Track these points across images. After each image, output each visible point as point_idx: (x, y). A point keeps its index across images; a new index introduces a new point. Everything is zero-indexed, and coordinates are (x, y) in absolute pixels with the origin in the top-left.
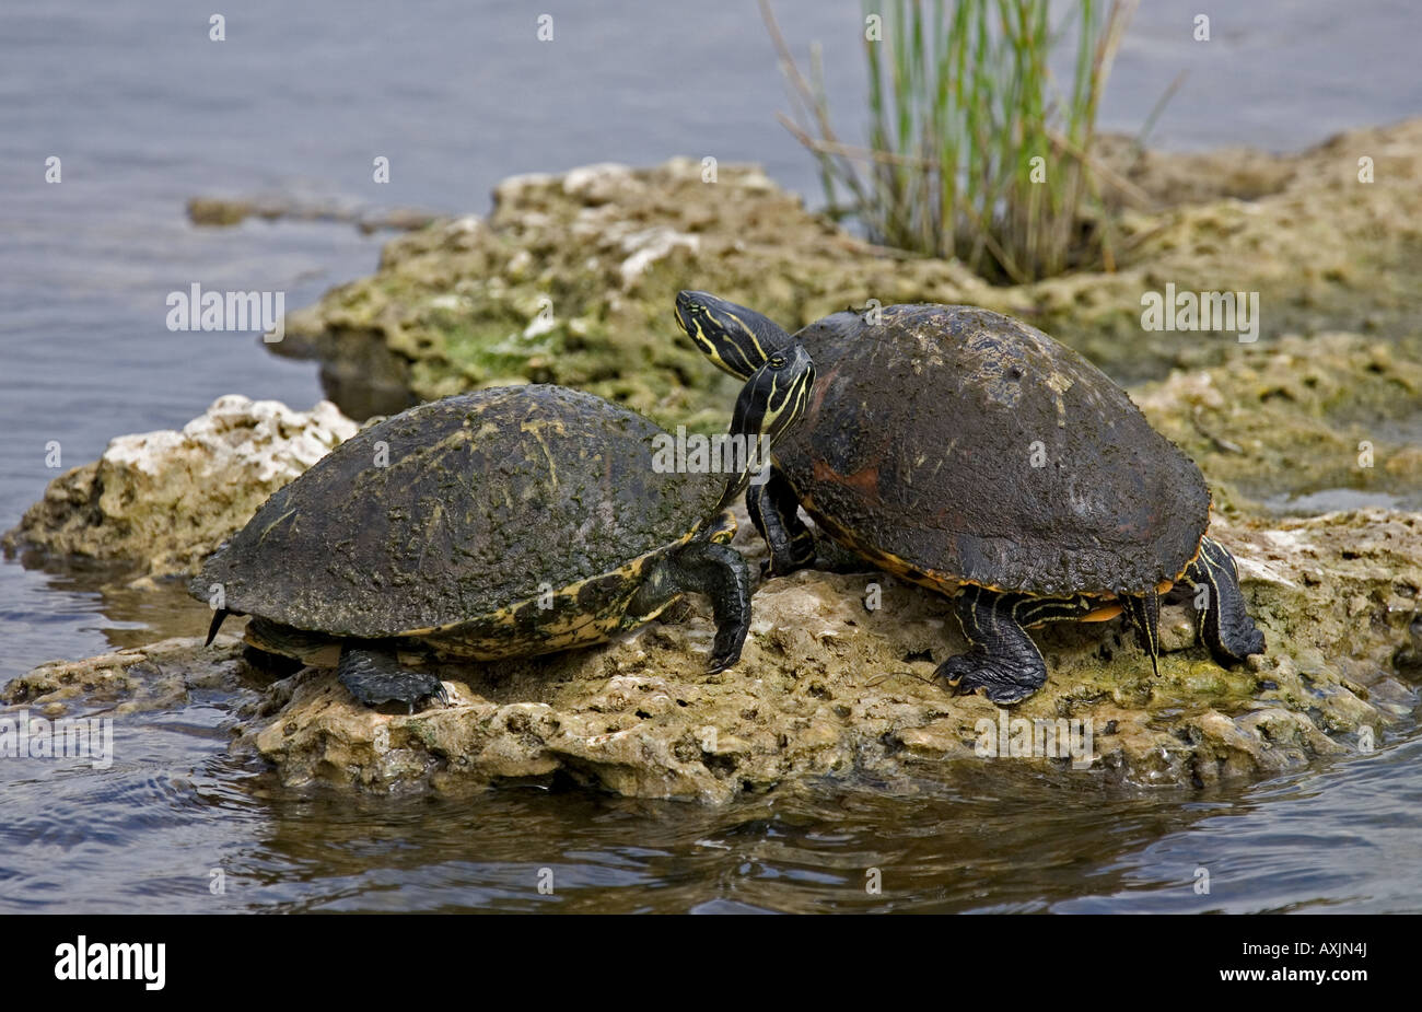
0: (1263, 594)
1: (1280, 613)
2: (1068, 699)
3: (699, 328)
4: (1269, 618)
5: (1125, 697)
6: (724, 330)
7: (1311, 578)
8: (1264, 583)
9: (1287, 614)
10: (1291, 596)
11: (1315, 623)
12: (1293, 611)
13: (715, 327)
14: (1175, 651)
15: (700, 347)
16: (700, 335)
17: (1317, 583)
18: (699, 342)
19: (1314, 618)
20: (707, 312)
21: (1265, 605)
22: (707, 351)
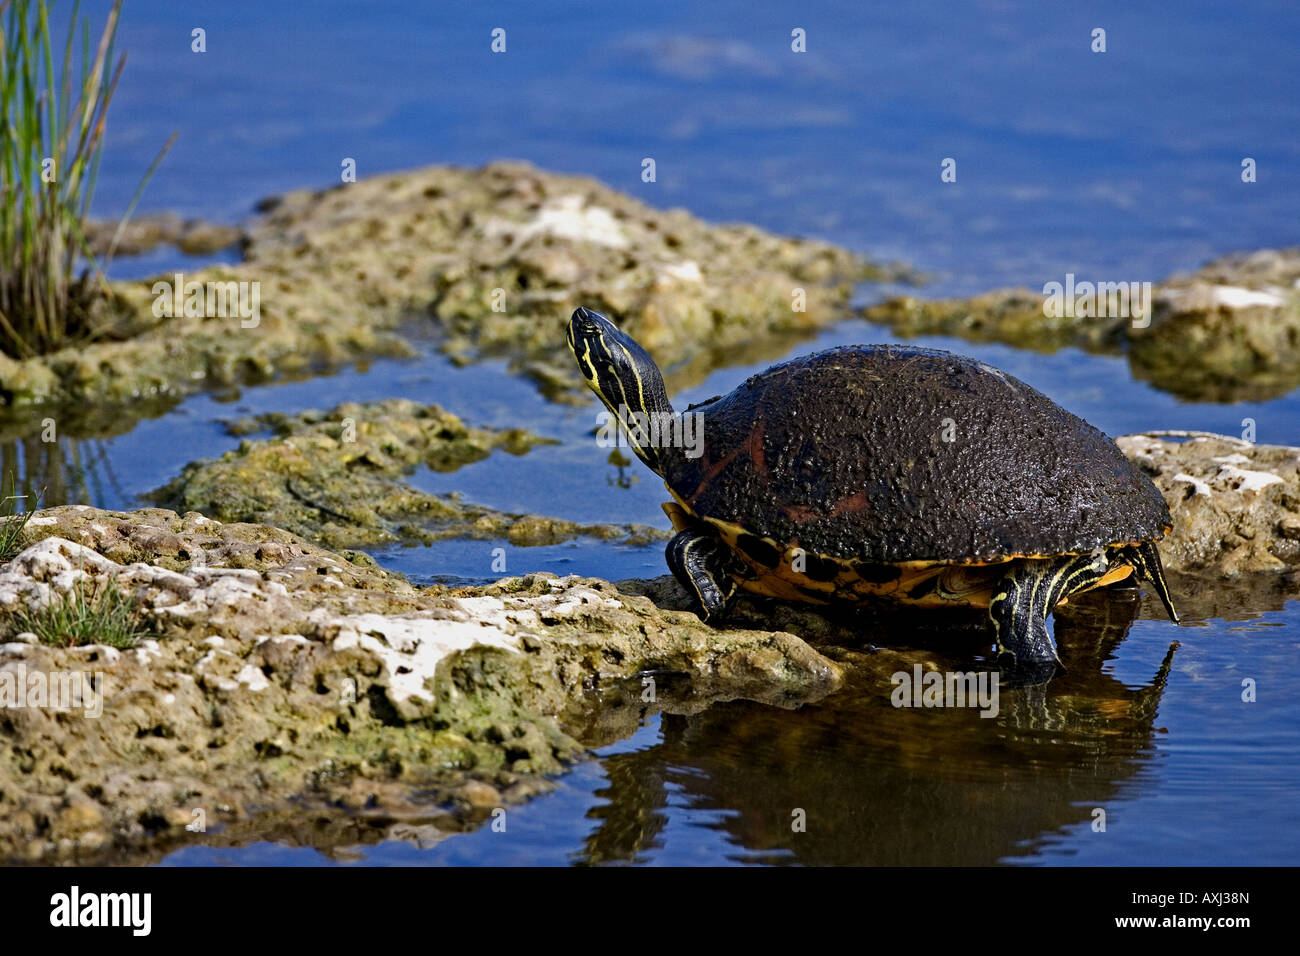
0: (490, 660)
1: (507, 681)
2: (314, 773)
3: (588, 350)
4: (498, 687)
5: (373, 770)
6: (613, 360)
7: (532, 644)
8: (491, 649)
9: (513, 681)
10: (517, 664)
11: (539, 691)
12: (519, 678)
13: (604, 355)
14: (415, 722)
15: (582, 368)
16: (587, 357)
17: (537, 650)
18: (583, 364)
19: (538, 686)
20: (601, 337)
21: (493, 672)
22: (589, 375)
